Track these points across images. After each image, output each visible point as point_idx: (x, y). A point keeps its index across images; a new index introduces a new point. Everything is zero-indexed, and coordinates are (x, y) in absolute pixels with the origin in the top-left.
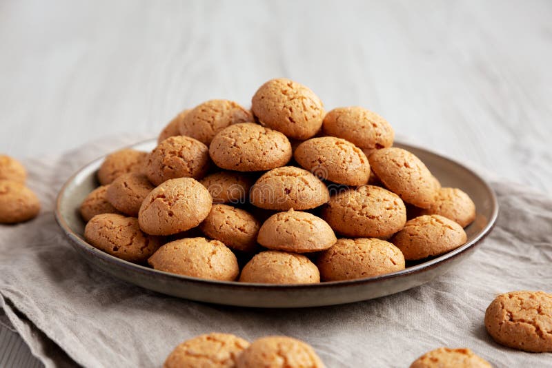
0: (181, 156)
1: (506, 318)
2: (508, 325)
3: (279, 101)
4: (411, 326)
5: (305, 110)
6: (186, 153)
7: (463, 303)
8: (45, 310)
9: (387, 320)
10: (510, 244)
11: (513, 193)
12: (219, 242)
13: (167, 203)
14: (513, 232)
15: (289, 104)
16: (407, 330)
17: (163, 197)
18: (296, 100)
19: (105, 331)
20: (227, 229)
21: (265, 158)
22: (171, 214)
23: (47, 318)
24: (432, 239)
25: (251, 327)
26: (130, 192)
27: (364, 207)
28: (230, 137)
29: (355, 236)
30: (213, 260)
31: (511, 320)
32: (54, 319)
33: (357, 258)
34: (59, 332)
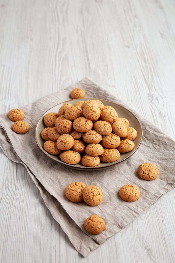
0: (66, 127)
1: (142, 173)
2: (143, 175)
3: (90, 113)
4: (121, 172)
5: (96, 114)
6: (67, 126)
7: (133, 164)
8: (37, 171)
9: (116, 171)
10: (145, 141)
11: (147, 125)
12: (76, 152)
13: (63, 144)
14: (146, 137)
15: (92, 113)
16: (120, 174)
17: (62, 141)
18: (94, 112)
19: (51, 178)
20: (78, 149)
21: (87, 129)
22: (65, 146)
23: (38, 174)
24: (126, 148)
25: (84, 174)
26: (54, 136)
27: (111, 142)
28: (78, 123)
29: (108, 149)
30: (75, 158)
31: (143, 173)
32: (40, 175)
33: (109, 157)
34: (41, 179)
